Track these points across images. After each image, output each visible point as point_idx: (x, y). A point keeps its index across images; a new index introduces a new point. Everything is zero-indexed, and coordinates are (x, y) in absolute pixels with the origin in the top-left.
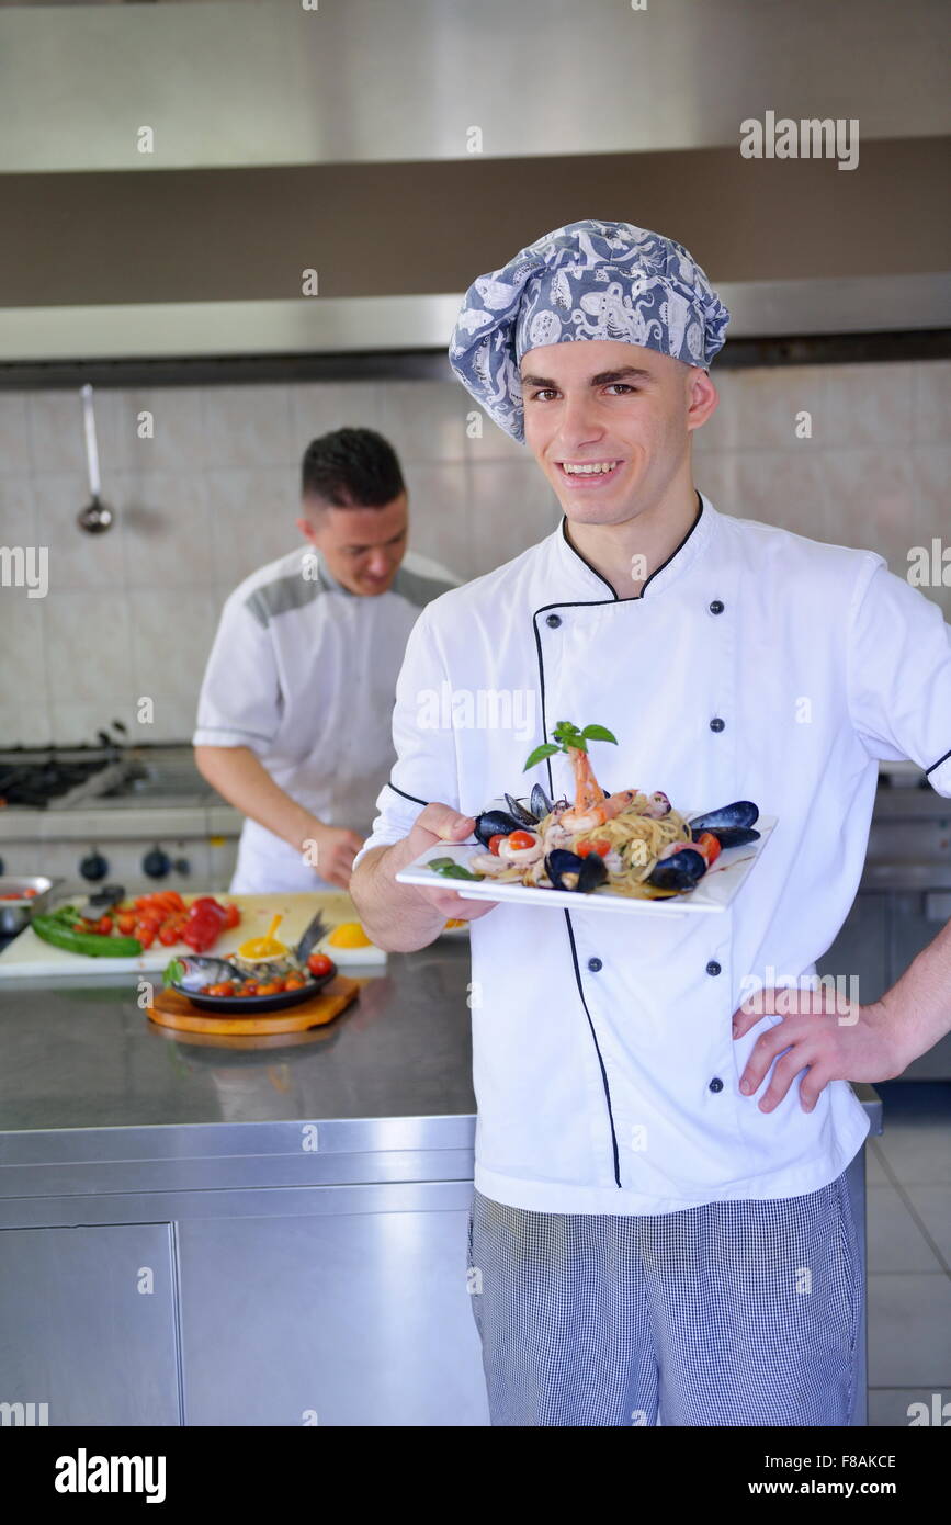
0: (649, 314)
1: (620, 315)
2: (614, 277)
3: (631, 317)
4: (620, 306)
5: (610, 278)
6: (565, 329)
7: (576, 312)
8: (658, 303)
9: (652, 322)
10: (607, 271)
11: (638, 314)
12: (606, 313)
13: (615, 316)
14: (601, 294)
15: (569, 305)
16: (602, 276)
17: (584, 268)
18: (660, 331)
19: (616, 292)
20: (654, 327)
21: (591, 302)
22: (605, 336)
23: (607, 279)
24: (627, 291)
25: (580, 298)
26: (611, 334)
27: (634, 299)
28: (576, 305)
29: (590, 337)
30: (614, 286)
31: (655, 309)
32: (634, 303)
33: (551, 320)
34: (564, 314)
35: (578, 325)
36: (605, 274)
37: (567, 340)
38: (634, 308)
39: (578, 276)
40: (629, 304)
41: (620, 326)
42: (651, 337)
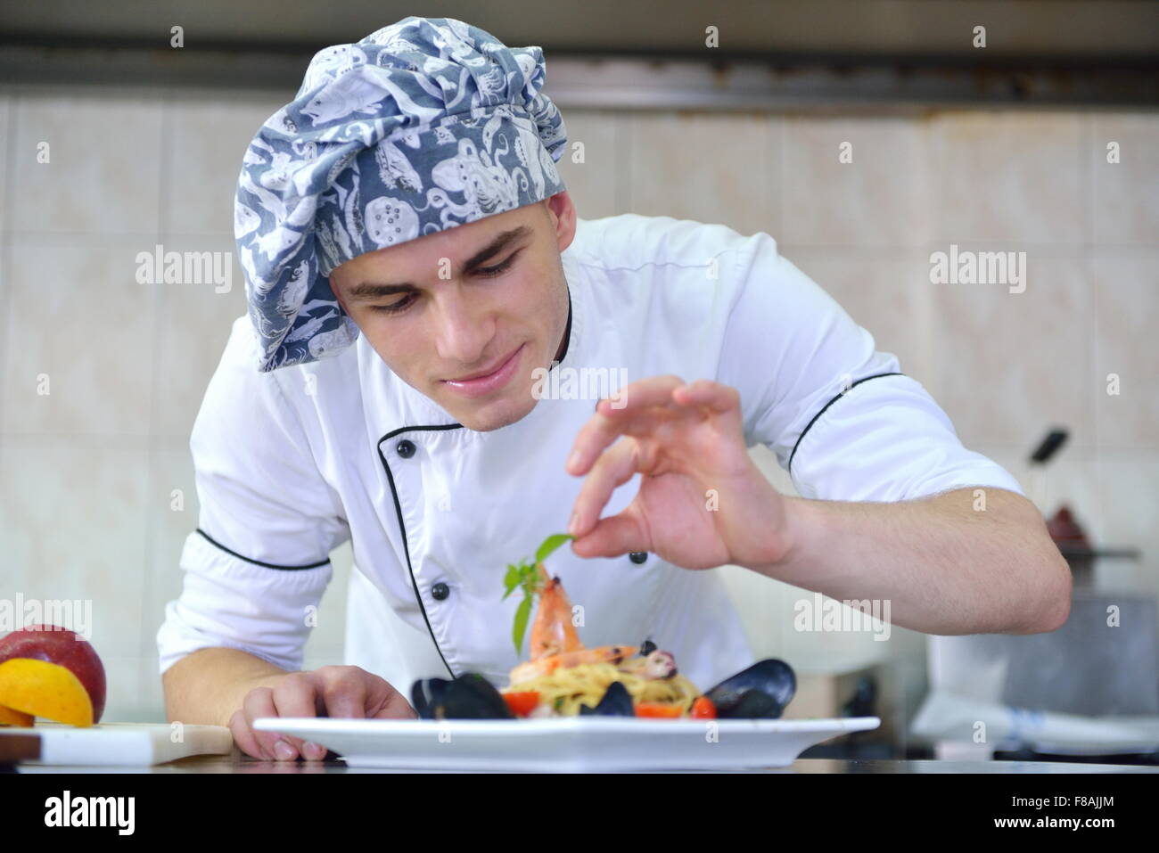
0: (511, 162)
1: (485, 180)
2: (459, 132)
3: (496, 178)
4: (481, 168)
5: (456, 136)
6: (423, 219)
7: (431, 194)
8: (512, 142)
9: (517, 171)
10: (449, 127)
11: (499, 170)
12: (470, 183)
13: (482, 184)
14: (454, 160)
15: (418, 186)
16: (444, 136)
17: (418, 130)
18: (525, 180)
19: (469, 151)
20: (519, 177)
21: (447, 174)
22: (480, 215)
23: (452, 139)
24: (480, 146)
25: (430, 172)
26: (484, 210)
27: (489, 151)
28: (429, 184)
29: (462, 222)
30: (465, 144)
31: (512, 153)
32: (492, 157)
33: (398, 211)
34: (417, 199)
35: (440, 210)
36: (448, 132)
37: (432, 232)
38: (494, 164)
39: (414, 143)
40: (488, 160)
41: (491, 195)
42: (520, 192)
